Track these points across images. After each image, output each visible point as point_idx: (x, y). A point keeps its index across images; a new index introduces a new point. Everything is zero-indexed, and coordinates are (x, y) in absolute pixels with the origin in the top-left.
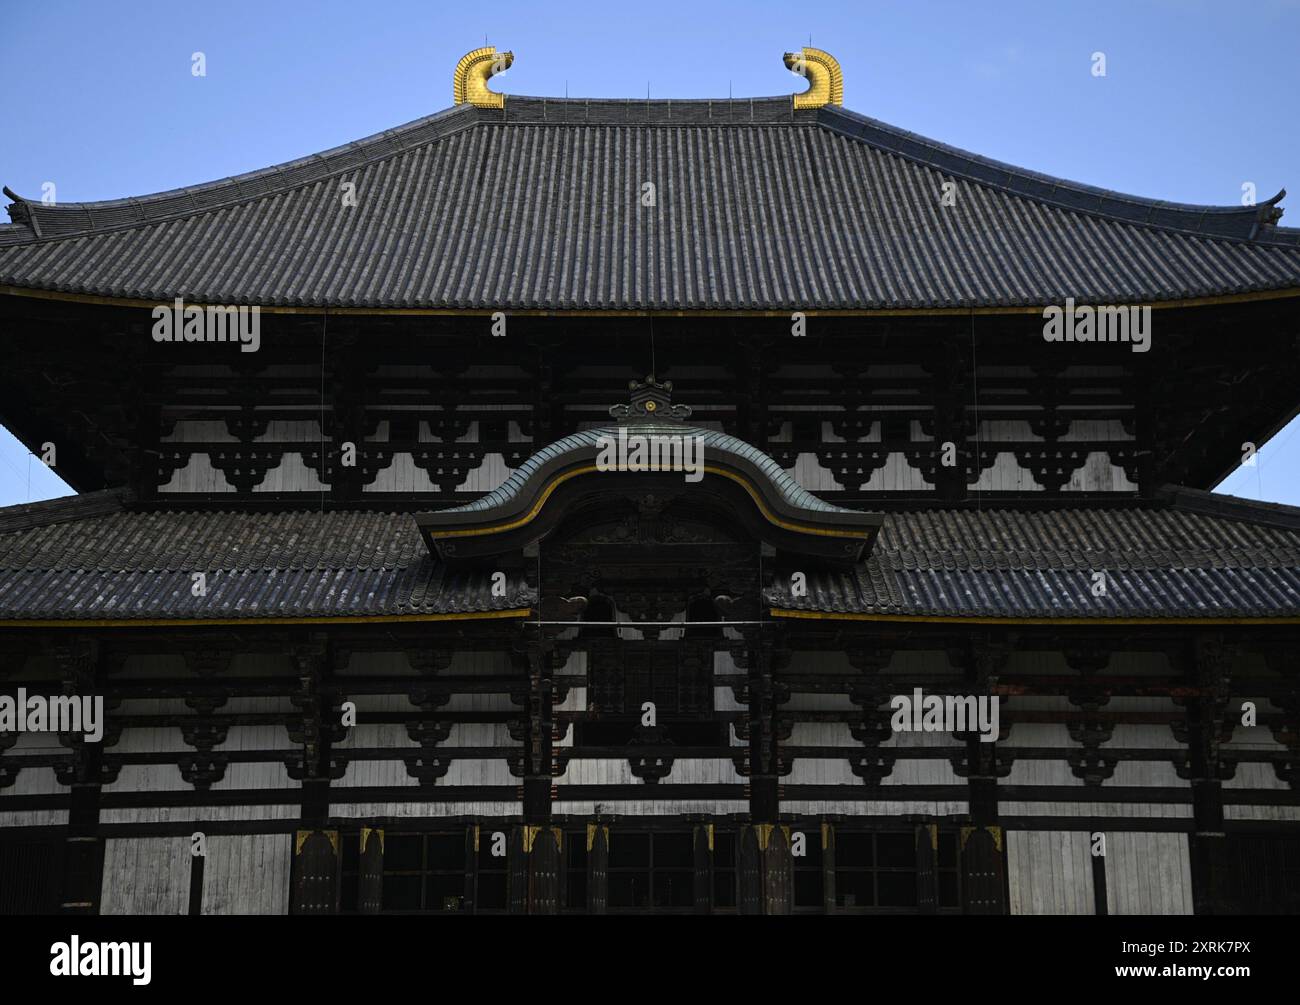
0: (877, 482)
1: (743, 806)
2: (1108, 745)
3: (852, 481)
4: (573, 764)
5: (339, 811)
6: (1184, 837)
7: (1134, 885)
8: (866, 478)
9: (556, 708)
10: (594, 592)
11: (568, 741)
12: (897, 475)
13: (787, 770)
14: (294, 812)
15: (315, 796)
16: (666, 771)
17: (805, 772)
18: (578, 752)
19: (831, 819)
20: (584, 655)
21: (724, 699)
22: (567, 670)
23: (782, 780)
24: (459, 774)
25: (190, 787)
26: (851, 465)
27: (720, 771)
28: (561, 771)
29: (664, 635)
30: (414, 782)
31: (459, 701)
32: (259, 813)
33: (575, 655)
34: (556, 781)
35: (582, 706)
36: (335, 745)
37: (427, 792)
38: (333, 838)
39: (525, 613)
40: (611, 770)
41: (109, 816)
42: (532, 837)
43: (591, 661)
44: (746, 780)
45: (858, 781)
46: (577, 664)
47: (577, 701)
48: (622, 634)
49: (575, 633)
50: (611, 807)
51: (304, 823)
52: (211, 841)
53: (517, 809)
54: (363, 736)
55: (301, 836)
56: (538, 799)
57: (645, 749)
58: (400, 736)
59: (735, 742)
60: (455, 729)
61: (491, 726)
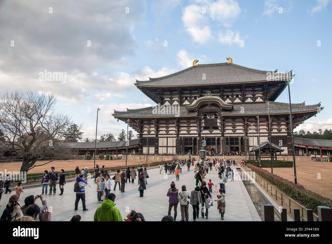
0: (236, 101)
1: (221, 135)
3: (233, 102)
4: (203, 131)
5: (180, 136)
6: (267, 137)
8: (234, 101)
9: (201, 125)
10: (205, 114)
12: (237, 101)
13: (225, 131)
14: (176, 136)
15: (178, 134)
16: (213, 132)
17: (227, 132)
19: (230, 136)
21: (218, 124)
22: (202, 122)
23: (225, 132)
24: (192, 132)
25: (166, 133)
26: (233, 100)
27: (218, 132)
29: (212, 118)
30: (187, 133)
31: (191, 125)
32: (172, 136)
34: (201, 133)
36: (179, 129)
37: (189, 134)
38: (179, 138)
39: (196, 116)
40: (207, 132)
41: (159, 136)
42: (199, 138)
43: (205, 121)
44: (221, 132)
45: (233, 132)
46: (203, 121)
47: (203, 125)
48: (208, 118)
49: (203, 118)
50: (207, 135)
51: (177, 137)
52: (168, 138)
53: (197, 135)
54: (182, 128)
55: (177, 138)
56: (199, 134)
57: (210, 130)
58: (186, 128)
59: (220, 129)
60: (191, 128)
61: (195, 127)
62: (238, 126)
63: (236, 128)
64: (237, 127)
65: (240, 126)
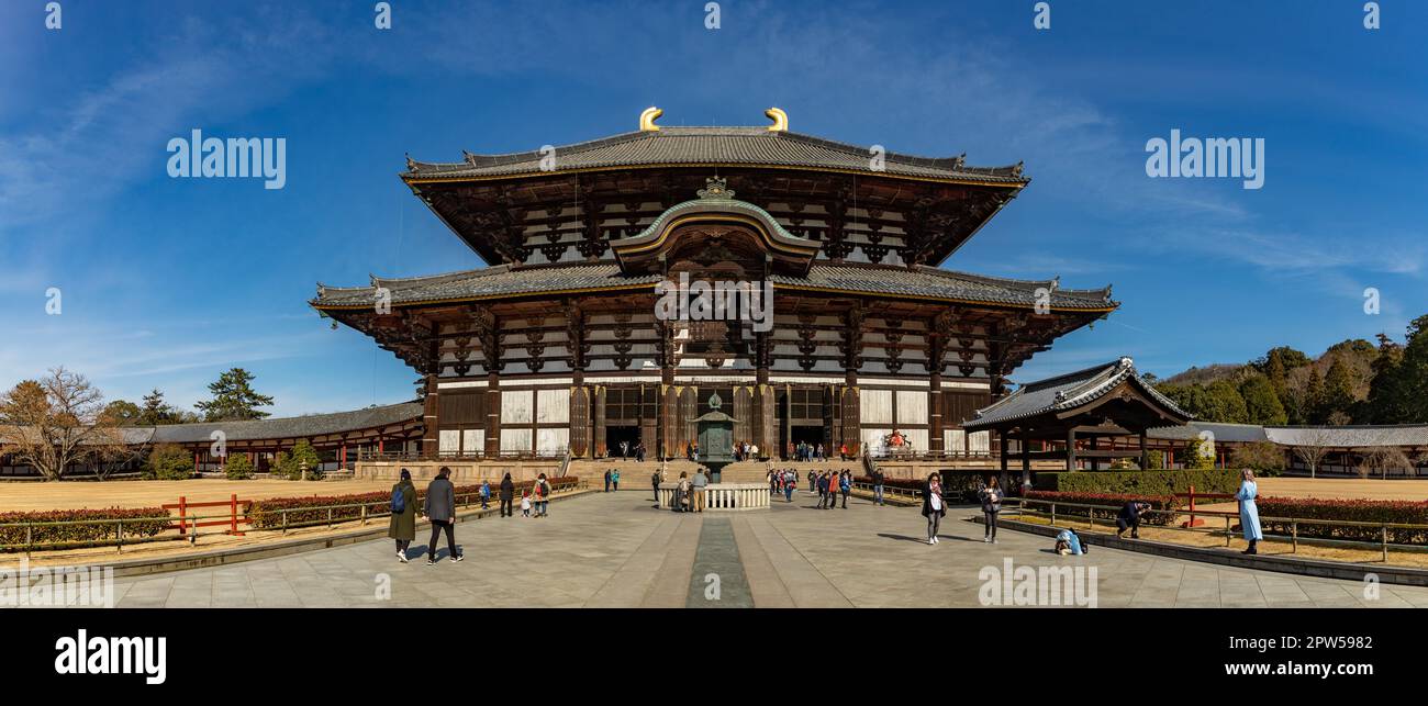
1: (754, 378)
2: (900, 357)
4: (683, 360)
5: (587, 380)
6: (926, 393)
7: (907, 410)
9: (675, 337)
13: (772, 363)
14: (570, 380)
15: (578, 373)
16: (721, 363)
17: (779, 365)
18: (684, 355)
19: (790, 384)
23: (770, 368)
24: (636, 364)
25: (530, 371)
27: (744, 363)
28: (678, 363)
30: (617, 368)
31: (635, 334)
32: (557, 380)
34: (675, 367)
35: (686, 337)
36: (585, 353)
37: (623, 372)
38: (586, 390)
40: (700, 363)
41: (503, 382)
42: (664, 390)
44: (755, 367)
45: (802, 368)
47: (684, 334)
50: (699, 378)
51: (574, 385)
52: (540, 393)
53: (660, 379)
54: (596, 350)
55: (573, 389)
56: (668, 374)
57: (712, 355)
58: (611, 350)
59: (750, 352)
60: (634, 346)
61: (648, 345)
62: (822, 343)
63: (813, 350)
64: (818, 348)
65: (830, 343)
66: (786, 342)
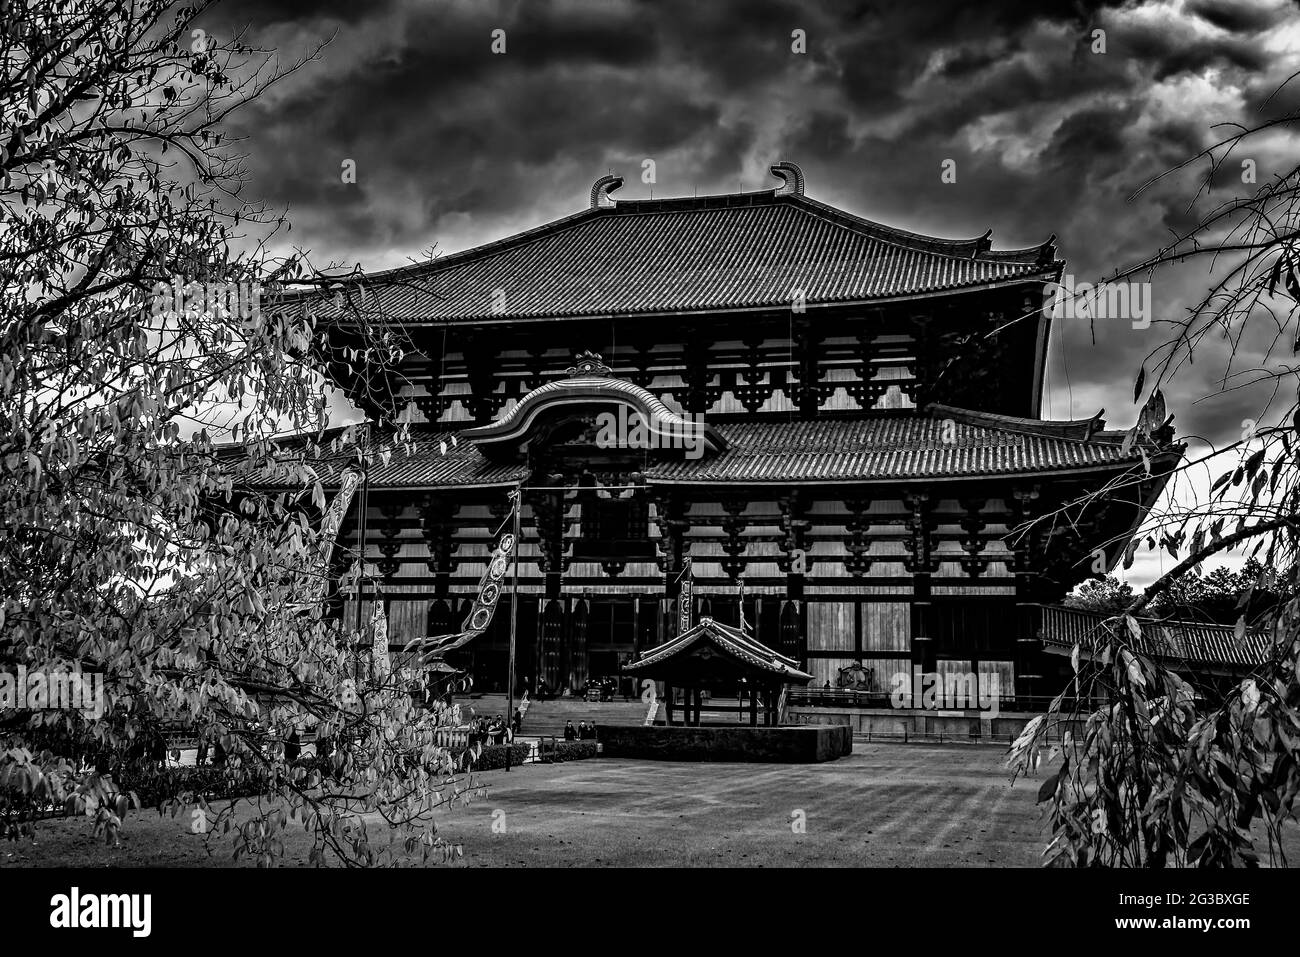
0: (767, 407)
1: (662, 589)
2: (867, 554)
3: (753, 407)
4: (573, 565)
5: (454, 589)
6: (908, 605)
7: (878, 632)
8: (761, 405)
9: (564, 535)
10: (586, 472)
11: (570, 554)
12: (778, 402)
14: (432, 590)
15: (442, 581)
16: (621, 569)
17: (697, 569)
18: (574, 559)
19: (709, 596)
20: (580, 506)
21: (654, 531)
22: (571, 515)
25: (383, 575)
26: (753, 397)
27: (652, 570)
28: (566, 569)
29: (623, 495)
32: (413, 590)
33: (575, 506)
34: (563, 575)
35: (578, 534)
38: (448, 602)
40: (594, 569)
42: (545, 605)
43: (583, 510)
44: (664, 575)
45: (726, 575)
46: (576, 511)
47: (576, 531)
48: (599, 493)
49: (575, 494)
50: (591, 589)
51: (434, 597)
52: (392, 603)
53: (541, 589)
54: (466, 551)
55: (434, 601)
56: (553, 583)
57: (609, 559)
58: (484, 550)
59: (658, 554)
61: (531, 544)
62: (754, 539)
63: (742, 549)
64: (748, 547)
65: (765, 539)
66: (705, 539)
